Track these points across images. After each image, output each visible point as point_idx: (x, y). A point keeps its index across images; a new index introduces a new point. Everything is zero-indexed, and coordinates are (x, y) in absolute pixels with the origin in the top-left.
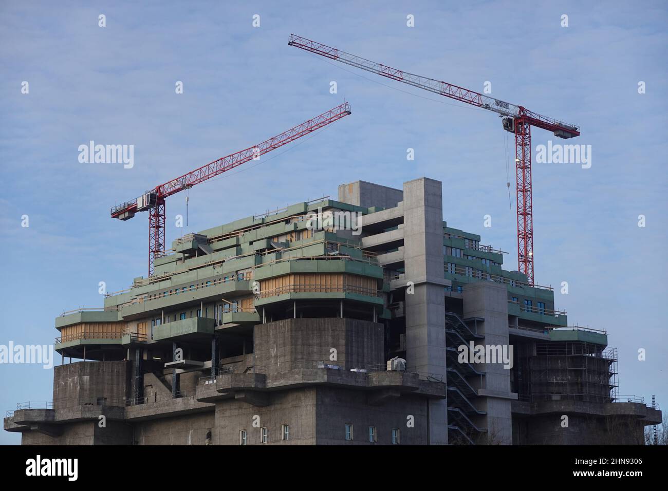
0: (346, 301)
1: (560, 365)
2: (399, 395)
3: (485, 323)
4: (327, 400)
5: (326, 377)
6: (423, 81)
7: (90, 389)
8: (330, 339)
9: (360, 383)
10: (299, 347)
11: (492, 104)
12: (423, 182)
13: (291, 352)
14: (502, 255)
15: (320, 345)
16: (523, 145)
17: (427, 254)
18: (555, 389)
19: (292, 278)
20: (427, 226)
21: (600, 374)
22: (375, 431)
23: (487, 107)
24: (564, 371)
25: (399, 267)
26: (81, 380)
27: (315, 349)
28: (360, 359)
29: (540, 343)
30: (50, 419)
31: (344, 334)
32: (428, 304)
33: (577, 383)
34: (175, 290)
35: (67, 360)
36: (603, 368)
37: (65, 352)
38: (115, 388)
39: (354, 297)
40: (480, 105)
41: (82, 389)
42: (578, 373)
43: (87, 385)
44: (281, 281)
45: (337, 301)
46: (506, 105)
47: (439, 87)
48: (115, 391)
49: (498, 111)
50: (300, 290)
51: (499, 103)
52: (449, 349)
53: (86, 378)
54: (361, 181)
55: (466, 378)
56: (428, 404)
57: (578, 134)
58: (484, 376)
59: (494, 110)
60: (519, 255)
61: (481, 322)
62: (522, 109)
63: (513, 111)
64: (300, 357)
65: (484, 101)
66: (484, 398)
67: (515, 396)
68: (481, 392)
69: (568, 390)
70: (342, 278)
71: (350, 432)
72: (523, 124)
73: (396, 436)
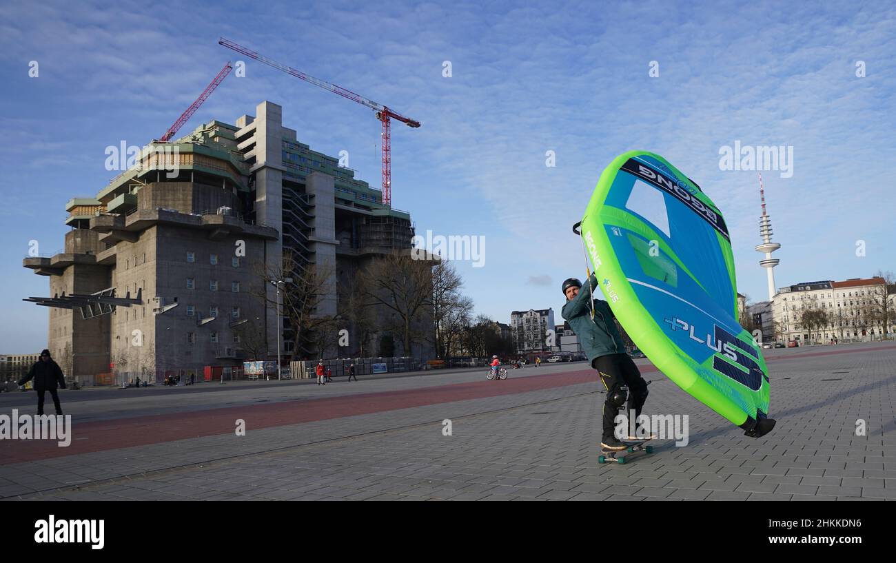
0: (195, 172)
1: (378, 229)
2: (228, 232)
3: (316, 197)
4: (168, 234)
5: (157, 216)
8: (181, 196)
9: (193, 223)
11: (367, 102)
14: (353, 172)
15: (174, 200)
16: (387, 128)
17: (267, 149)
20: (268, 131)
22: (216, 257)
23: (363, 103)
24: (380, 232)
25: (253, 159)
26: (75, 241)
27: (170, 203)
29: (367, 216)
31: (191, 193)
32: (267, 181)
33: (388, 239)
38: (98, 245)
39: (201, 169)
40: (358, 101)
41: (75, 246)
42: (390, 234)
46: (376, 104)
48: (98, 247)
49: (371, 107)
51: (370, 102)
52: (284, 210)
55: (302, 231)
56: (265, 243)
57: (420, 125)
58: (314, 229)
59: (368, 106)
61: (312, 197)
62: (386, 107)
63: (381, 108)
65: (361, 99)
66: (313, 242)
67: (338, 242)
68: (310, 238)
69: (382, 243)
70: (192, 156)
71: (192, 257)
72: (386, 115)
73: (235, 262)
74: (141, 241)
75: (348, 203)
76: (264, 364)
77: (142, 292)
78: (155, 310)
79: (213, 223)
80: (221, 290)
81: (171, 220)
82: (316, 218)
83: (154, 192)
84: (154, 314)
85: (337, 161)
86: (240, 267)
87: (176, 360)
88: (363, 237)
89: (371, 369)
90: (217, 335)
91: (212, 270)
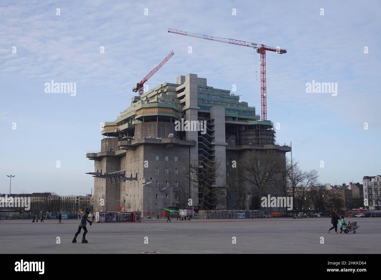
0: (159, 116)
1: (251, 133)
2: (173, 146)
3: (215, 120)
4: (148, 148)
5: (144, 141)
6: (221, 40)
7: (108, 146)
8: (153, 129)
9: (158, 142)
10: (144, 132)
11: (250, 44)
12: (189, 75)
13: (142, 133)
14: (239, 97)
15: (150, 131)
16: (263, 57)
17: (190, 99)
18: (250, 141)
20: (190, 89)
21: (270, 135)
22: (168, 157)
23: (248, 46)
24: (252, 135)
27: (149, 132)
28: (163, 134)
29: (245, 126)
30: (95, 156)
31: (157, 127)
32: (190, 115)
33: (257, 139)
36: (272, 134)
39: (161, 114)
42: (258, 135)
43: (107, 145)
44: (147, 109)
45: (156, 116)
46: (256, 45)
47: (228, 41)
48: (115, 147)
49: (253, 47)
51: (252, 44)
53: (107, 143)
54: (181, 76)
55: (208, 139)
56: (190, 149)
57: (286, 52)
58: (214, 138)
59: (251, 47)
60: (262, 95)
61: (213, 120)
62: (263, 45)
63: (259, 46)
64: (144, 135)
65: (246, 44)
66: (214, 145)
67: (227, 144)
68: (212, 143)
69: (254, 141)
70: (157, 109)
71: (157, 158)
72: (262, 50)
73: (176, 159)
74: (137, 150)
75: (234, 118)
76: (187, 211)
78: (143, 183)
79: (166, 142)
80: (170, 173)
81: (150, 142)
82: (215, 132)
83: (142, 127)
84: (143, 186)
85: (229, 92)
86: (178, 161)
87: (151, 207)
88: (243, 138)
89: (236, 215)
90: (168, 195)
91: (166, 163)
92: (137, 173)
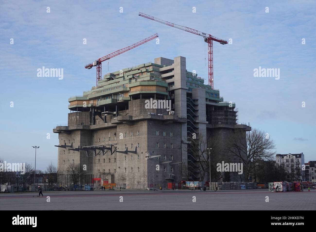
0: (156, 94)
1: (221, 113)
2: (172, 122)
3: (199, 100)
4: (151, 124)
5: (150, 117)
6: (180, 27)
7: (79, 120)
9: (161, 118)
11: (201, 34)
12: (180, 58)
13: (140, 109)
14: (204, 80)
16: (210, 46)
17: (181, 79)
18: (220, 120)
19: (140, 87)
20: (181, 71)
21: (233, 116)
22: (165, 133)
23: (199, 35)
24: (222, 115)
25: (173, 83)
26: (76, 117)
28: (161, 111)
29: (215, 107)
30: (67, 129)
32: (181, 94)
33: (226, 119)
34: (105, 90)
35: (72, 112)
36: (234, 114)
37: (72, 109)
38: (87, 120)
39: (159, 92)
40: (197, 34)
41: (77, 120)
42: (227, 116)
44: (137, 87)
45: (154, 94)
46: (205, 34)
47: (185, 29)
48: (87, 121)
49: (203, 36)
50: (143, 90)
51: (203, 33)
52: (187, 108)
54: (161, 57)
55: (193, 117)
56: (181, 125)
57: (227, 43)
58: (198, 116)
59: (202, 36)
60: (209, 80)
61: (197, 100)
62: (210, 35)
63: (208, 36)
64: (142, 110)
65: (199, 33)
66: (198, 123)
67: (207, 122)
68: (197, 121)
69: (223, 121)
70: (155, 87)
71: (158, 133)
72: (209, 40)
73: (171, 134)
74: (136, 125)
76: (199, 183)
77: (137, 148)
78: (146, 157)
80: (167, 148)
81: (154, 118)
82: (199, 111)
83: (141, 103)
84: (146, 159)
86: (173, 137)
87: (153, 179)
88: (213, 117)
89: (240, 187)
90: (166, 168)
91: (164, 138)
92: (136, 147)
